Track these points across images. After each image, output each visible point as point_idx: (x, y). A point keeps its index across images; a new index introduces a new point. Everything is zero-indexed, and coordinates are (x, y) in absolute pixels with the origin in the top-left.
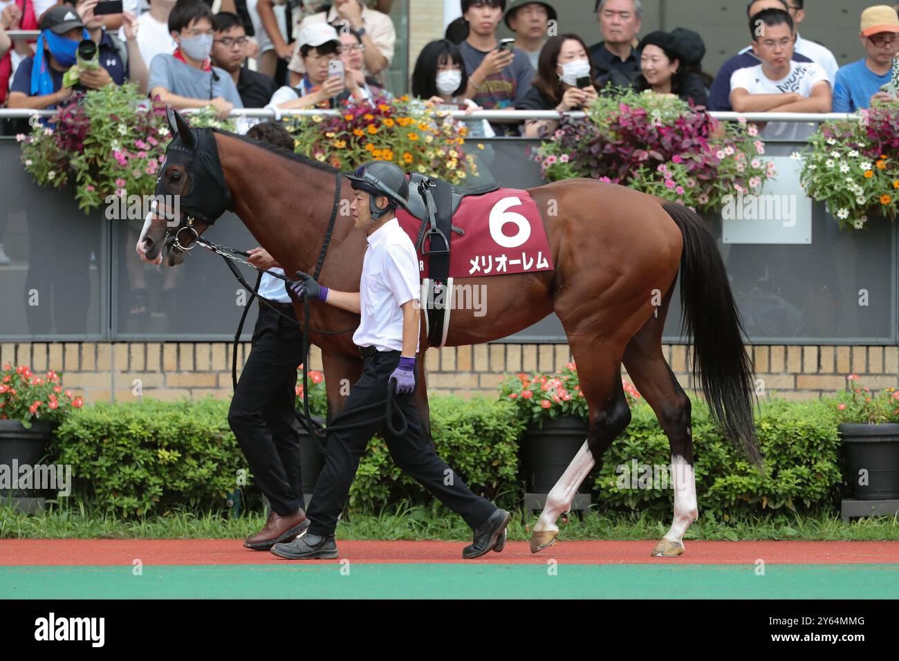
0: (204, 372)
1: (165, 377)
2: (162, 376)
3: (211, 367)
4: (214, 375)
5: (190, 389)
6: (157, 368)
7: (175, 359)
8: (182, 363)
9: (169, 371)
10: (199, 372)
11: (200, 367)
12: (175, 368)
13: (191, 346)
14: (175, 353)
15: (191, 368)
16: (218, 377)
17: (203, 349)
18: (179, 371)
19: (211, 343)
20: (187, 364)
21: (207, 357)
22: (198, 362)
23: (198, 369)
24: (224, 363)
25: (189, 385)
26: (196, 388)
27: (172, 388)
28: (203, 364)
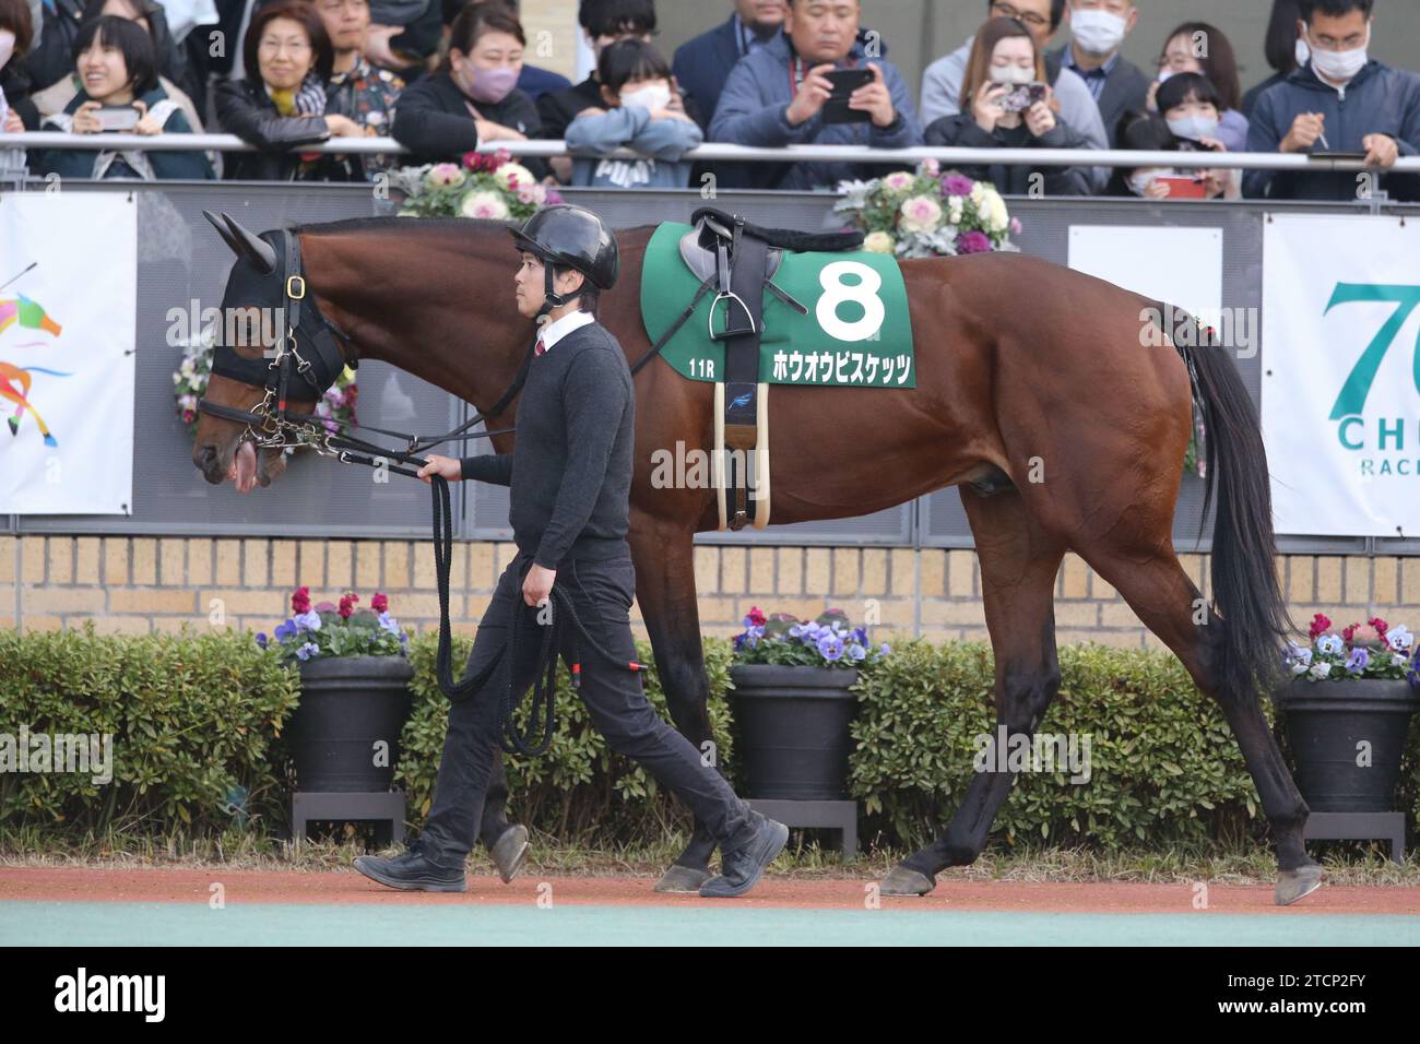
0: (175, 587)
1: (107, 594)
2: (102, 593)
3: (186, 579)
4: (192, 592)
5: (149, 616)
6: (95, 580)
7: (124, 566)
8: (136, 571)
9: (115, 585)
10: (167, 587)
11: (168, 579)
12: (125, 580)
13: (152, 543)
14: (125, 555)
15: (153, 581)
16: (197, 595)
17: (172, 548)
18: (131, 585)
19: (186, 537)
20: (145, 573)
21: (179, 564)
22: (163, 570)
23: (163, 582)
24: (209, 573)
25: (148, 609)
26: (158, 614)
27: (117, 614)
28: (172, 572)
